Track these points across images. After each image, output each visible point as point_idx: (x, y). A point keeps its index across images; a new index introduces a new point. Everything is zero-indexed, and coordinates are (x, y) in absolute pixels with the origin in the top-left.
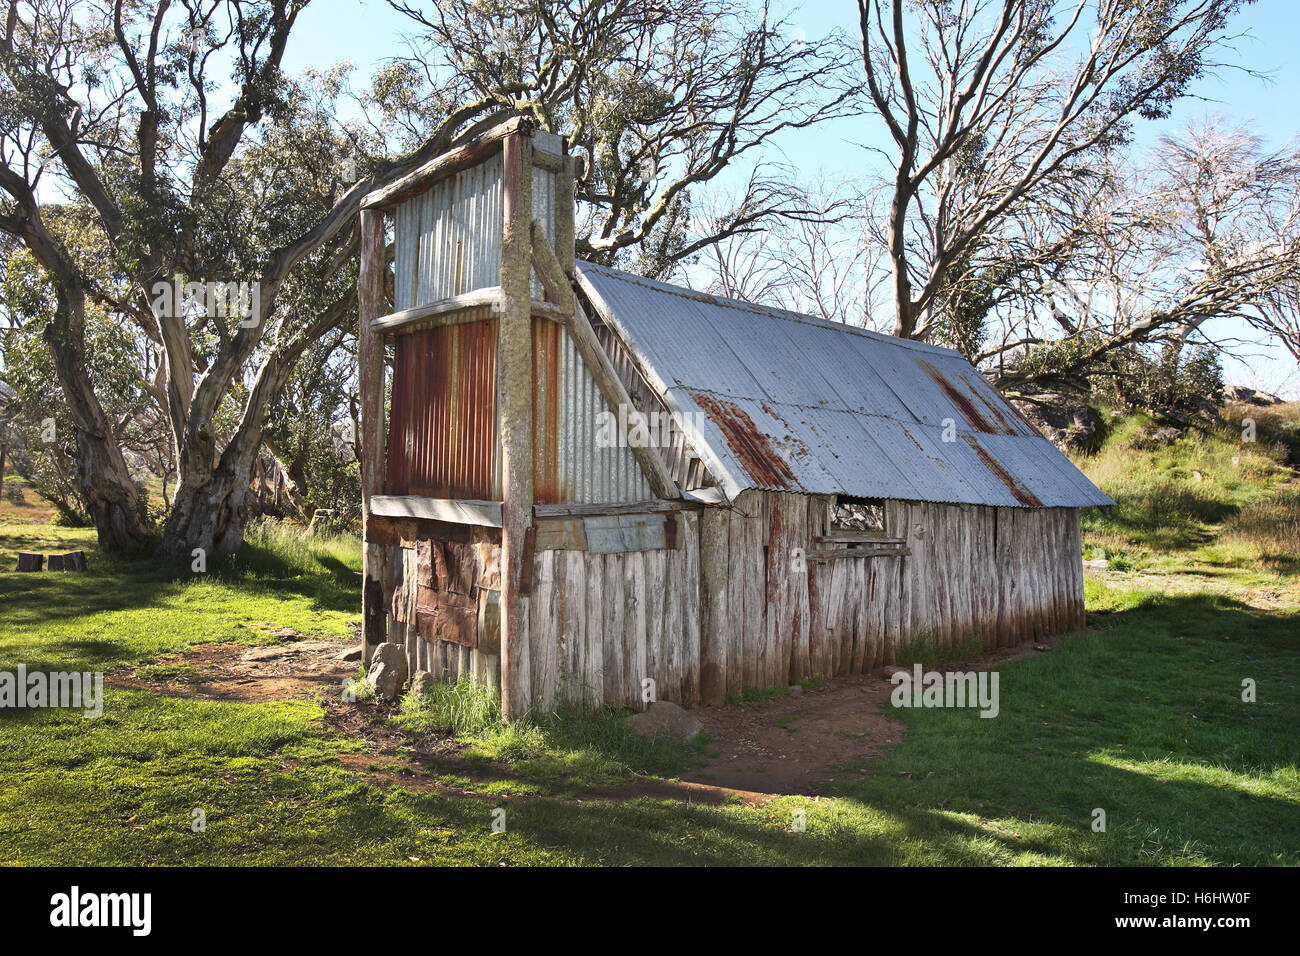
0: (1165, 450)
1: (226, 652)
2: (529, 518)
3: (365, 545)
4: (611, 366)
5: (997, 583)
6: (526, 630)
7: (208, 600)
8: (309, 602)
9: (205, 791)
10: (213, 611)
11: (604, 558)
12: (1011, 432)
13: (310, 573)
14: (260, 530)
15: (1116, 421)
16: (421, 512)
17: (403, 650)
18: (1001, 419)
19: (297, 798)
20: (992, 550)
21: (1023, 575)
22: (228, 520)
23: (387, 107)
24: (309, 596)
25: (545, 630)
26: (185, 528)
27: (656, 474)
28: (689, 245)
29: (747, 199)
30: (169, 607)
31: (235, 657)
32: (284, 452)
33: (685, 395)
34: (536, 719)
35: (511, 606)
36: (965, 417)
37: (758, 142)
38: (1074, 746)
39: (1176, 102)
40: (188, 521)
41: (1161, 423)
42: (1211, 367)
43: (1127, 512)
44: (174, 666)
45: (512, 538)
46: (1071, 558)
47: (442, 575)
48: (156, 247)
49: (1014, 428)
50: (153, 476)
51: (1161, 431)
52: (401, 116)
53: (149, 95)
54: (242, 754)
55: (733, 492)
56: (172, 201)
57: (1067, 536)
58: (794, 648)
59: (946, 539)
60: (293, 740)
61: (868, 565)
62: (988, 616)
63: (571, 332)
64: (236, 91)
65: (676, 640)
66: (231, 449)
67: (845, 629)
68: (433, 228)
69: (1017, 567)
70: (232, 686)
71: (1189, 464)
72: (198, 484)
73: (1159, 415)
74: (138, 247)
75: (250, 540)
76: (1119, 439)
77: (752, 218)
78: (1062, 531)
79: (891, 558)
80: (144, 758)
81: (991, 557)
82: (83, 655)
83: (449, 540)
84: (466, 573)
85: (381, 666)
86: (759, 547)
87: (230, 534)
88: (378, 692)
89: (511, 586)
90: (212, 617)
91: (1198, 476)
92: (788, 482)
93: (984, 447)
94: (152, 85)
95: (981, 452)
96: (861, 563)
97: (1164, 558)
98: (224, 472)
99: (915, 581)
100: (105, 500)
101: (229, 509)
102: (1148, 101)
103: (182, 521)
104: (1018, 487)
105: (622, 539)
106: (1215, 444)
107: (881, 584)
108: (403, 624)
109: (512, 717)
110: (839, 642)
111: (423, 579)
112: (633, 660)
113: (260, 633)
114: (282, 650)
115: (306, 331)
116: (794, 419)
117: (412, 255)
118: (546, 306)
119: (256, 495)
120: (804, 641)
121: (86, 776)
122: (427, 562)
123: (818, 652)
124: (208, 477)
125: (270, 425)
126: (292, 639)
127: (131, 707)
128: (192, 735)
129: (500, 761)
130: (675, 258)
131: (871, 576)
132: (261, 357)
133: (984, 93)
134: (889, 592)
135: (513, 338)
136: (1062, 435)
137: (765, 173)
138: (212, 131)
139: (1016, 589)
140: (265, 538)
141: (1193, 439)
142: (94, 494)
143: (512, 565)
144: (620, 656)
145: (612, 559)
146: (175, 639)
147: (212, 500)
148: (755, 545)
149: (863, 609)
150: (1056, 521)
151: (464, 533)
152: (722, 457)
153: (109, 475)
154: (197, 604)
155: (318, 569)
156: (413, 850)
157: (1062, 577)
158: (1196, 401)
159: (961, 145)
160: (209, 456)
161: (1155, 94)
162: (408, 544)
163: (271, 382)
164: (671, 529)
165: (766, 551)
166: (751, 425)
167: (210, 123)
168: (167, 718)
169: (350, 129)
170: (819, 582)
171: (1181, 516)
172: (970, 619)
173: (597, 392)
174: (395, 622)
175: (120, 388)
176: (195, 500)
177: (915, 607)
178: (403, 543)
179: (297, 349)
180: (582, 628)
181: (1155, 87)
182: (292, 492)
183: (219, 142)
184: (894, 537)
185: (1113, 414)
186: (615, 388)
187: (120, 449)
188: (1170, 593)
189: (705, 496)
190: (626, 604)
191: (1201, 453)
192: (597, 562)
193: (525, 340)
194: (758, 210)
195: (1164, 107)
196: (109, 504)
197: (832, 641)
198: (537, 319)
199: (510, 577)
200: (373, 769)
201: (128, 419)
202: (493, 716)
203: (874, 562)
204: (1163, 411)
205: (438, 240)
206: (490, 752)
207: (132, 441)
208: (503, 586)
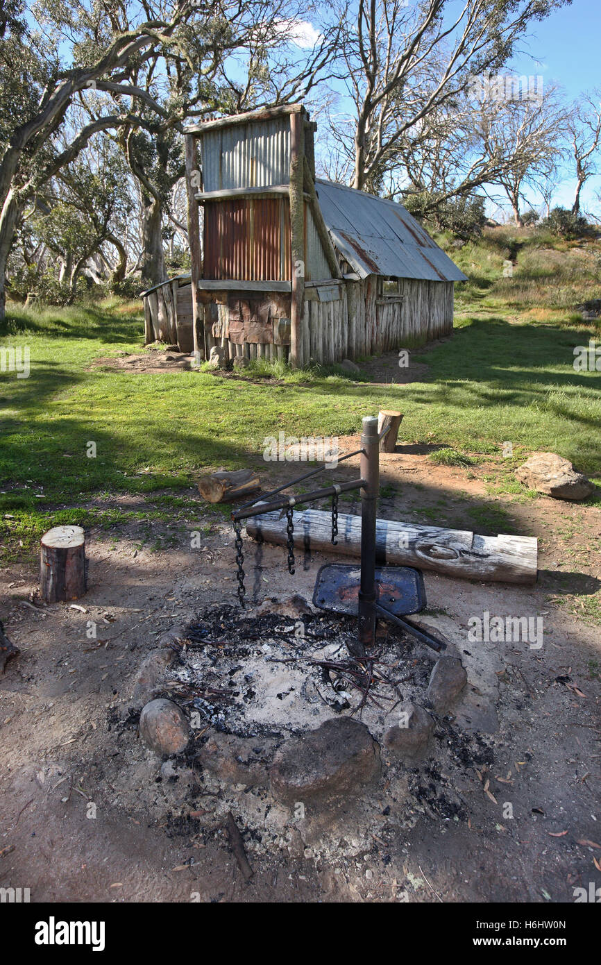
0: (458, 252)
2: (303, 287)
5: (428, 314)
11: (323, 303)
12: (430, 247)
18: (425, 239)
20: (427, 299)
21: (436, 311)
27: (335, 268)
33: (337, 232)
35: (297, 324)
36: (415, 239)
41: (456, 237)
42: (480, 208)
47: (246, 315)
49: (430, 244)
51: (456, 242)
55: (364, 275)
58: (372, 341)
59: (414, 295)
61: (393, 307)
63: (311, 207)
65: (341, 338)
67: (386, 334)
69: (434, 307)
71: (469, 260)
73: (455, 234)
78: (449, 291)
79: (400, 304)
81: (427, 303)
83: (250, 299)
86: (363, 299)
89: (297, 316)
91: (473, 265)
93: (424, 254)
95: (425, 257)
96: (391, 306)
97: (470, 305)
104: (438, 272)
105: (328, 296)
106: (480, 249)
107: (396, 315)
108: (220, 338)
110: (384, 339)
111: (235, 317)
112: (330, 344)
116: (368, 242)
117: (217, 161)
118: (305, 194)
120: (375, 338)
122: (237, 309)
123: (378, 342)
131: (394, 312)
139: (434, 317)
141: (470, 247)
144: (327, 344)
145: (325, 304)
149: (391, 326)
152: (358, 260)
157: (447, 312)
158: (472, 226)
161: (491, 64)
162: (219, 302)
164: (340, 291)
165: (366, 301)
166: (359, 245)
170: (379, 315)
171: (471, 285)
174: (214, 337)
177: (404, 326)
178: (217, 302)
181: (491, 61)
184: (401, 294)
185: (434, 233)
186: (325, 231)
190: (329, 322)
191: (474, 254)
197: (382, 339)
199: (297, 312)
202: (288, 369)
203: (395, 306)
204: (457, 232)
208: (293, 317)
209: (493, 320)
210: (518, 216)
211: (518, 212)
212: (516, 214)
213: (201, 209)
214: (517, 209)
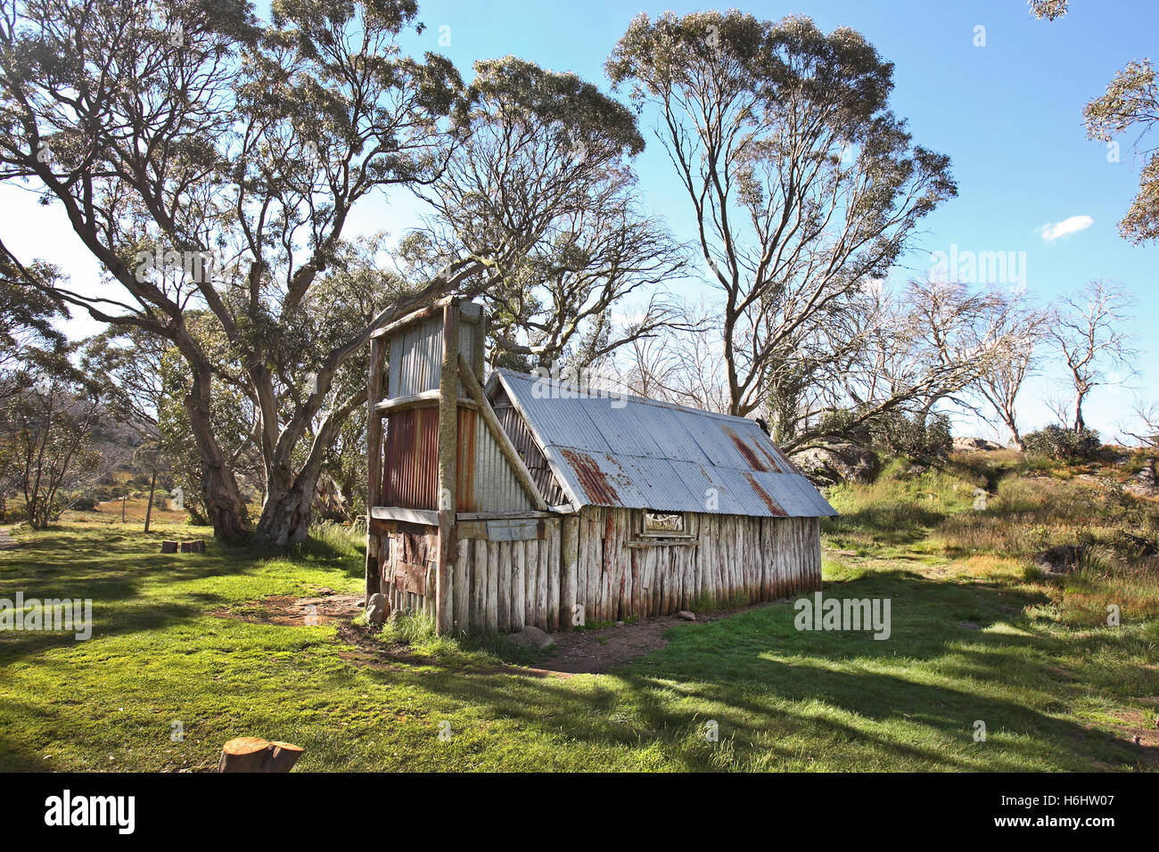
0: (915, 479)
1: (287, 600)
2: (453, 521)
3: (368, 536)
4: (504, 432)
5: (760, 562)
6: (451, 585)
7: (281, 571)
8: (344, 573)
9: (260, 666)
10: (282, 578)
11: (500, 544)
12: (779, 471)
13: (348, 556)
14: (319, 528)
15: (887, 461)
16: (398, 518)
17: (387, 598)
18: (773, 462)
19: (310, 670)
20: (758, 542)
21: (780, 559)
22: (298, 521)
23: (409, 259)
24: (345, 569)
25: (462, 585)
26: (270, 526)
27: (532, 496)
28: (609, 344)
29: (648, 315)
30: (254, 575)
31: (291, 604)
32: (339, 477)
33: (556, 450)
34: (455, 634)
35: (442, 571)
36: (748, 462)
37: (629, 291)
38: (754, 650)
39: (890, 269)
40: (272, 522)
41: (913, 462)
42: (945, 427)
43: (880, 520)
44: (253, 607)
45: (443, 531)
46: (813, 548)
47: (409, 553)
48: (257, 347)
49: (781, 468)
50: (257, 491)
51: (914, 468)
52: (418, 264)
53: (257, 253)
54: (284, 650)
55: (578, 507)
56: (268, 320)
57: (810, 534)
58: (621, 599)
59: (727, 536)
60: (315, 645)
61: (671, 552)
62: (754, 583)
63: (482, 416)
64: (311, 253)
65: (544, 592)
66: (302, 477)
67: (655, 589)
68: (410, 352)
69: (775, 553)
70: (286, 619)
71: (928, 489)
72: (279, 498)
73: (912, 458)
74: (246, 347)
75: (311, 535)
76: (888, 472)
77: (651, 328)
78: (807, 530)
79: (687, 548)
80: (228, 651)
81: (757, 547)
82: (199, 601)
83: (413, 532)
84: (421, 552)
85: (374, 607)
86: (599, 539)
87: (299, 530)
88: (370, 622)
89: (442, 559)
90: (281, 581)
91: (931, 497)
92: (614, 501)
93: (756, 480)
94: (260, 247)
95: (755, 484)
96: (667, 550)
97: (890, 549)
98: (296, 490)
99: (704, 561)
100: (218, 507)
101: (299, 515)
102: (874, 268)
103: (268, 522)
104: (774, 504)
105: (510, 533)
106: (945, 476)
107: (680, 562)
108: (389, 583)
109: (441, 634)
110: (651, 597)
111: (400, 556)
112: (516, 604)
113: (309, 590)
114: (321, 600)
115: (351, 401)
116: (626, 463)
117: (399, 366)
118: (466, 400)
119: (326, 505)
120: (627, 595)
121: (196, 658)
122: (402, 546)
123: (637, 602)
124: (286, 494)
125: (326, 461)
126: (328, 594)
127: (225, 627)
128: (259, 640)
129: (431, 657)
130: (600, 353)
131: (673, 557)
132: (324, 416)
133: (779, 260)
134: (686, 567)
135: (445, 420)
136: (853, 470)
137: (659, 299)
138: (295, 276)
139: (774, 566)
140: (322, 533)
141: (932, 473)
142: (212, 504)
143: (443, 547)
144: (508, 601)
145: (504, 545)
146: (256, 593)
147: (288, 508)
148: (595, 538)
149: (667, 576)
150: (803, 525)
151: (421, 529)
152: (573, 486)
153: (222, 491)
154: (274, 574)
155: (354, 553)
156: (365, 692)
157: (806, 559)
158: (934, 449)
159: (767, 290)
160: (286, 481)
161: (878, 263)
162: (392, 536)
163: (329, 432)
164: (541, 528)
165: (603, 542)
166: (596, 467)
167: (295, 269)
168: (245, 632)
169: (385, 273)
170: (638, 560)
171: (913, 523)
172: (742, 585)
173: (498, 449)
174: (384, 581)
175: (231, 436)
176: (277, 508)
177: (704, 577)
178: (389, 535)
179: (345, 412)
180: (485, 583)
181: (877, 260)
182: (343, 504)
183: (299, 283)
184: (689, 534)
185: (885, 457)
186: (507, 447)
187: (233, 473)
188: (879, 570)
189: (561, 509)
190: (513, 571)
191: (935, 482)
192: (495, 547)
193: (453, 420)
194: (655, 323)
195: (884, 272)
196: (222, 510)
197: (647, 596)
198: (461, 408)
199: (441, 554)
200: (356, 659)
201: (239, 454)
202: (431, 634)
203: (675, 550)
204: (915, 455)
205: (412, 360)
206: (427, 654)
207: (242, 467)
208: (438, 560)
209: (896, 573)
210: (1017, 437)
211: (1016, 431)
212: (1014, 435)
213: (385, 421)
214: (1014, 428)
